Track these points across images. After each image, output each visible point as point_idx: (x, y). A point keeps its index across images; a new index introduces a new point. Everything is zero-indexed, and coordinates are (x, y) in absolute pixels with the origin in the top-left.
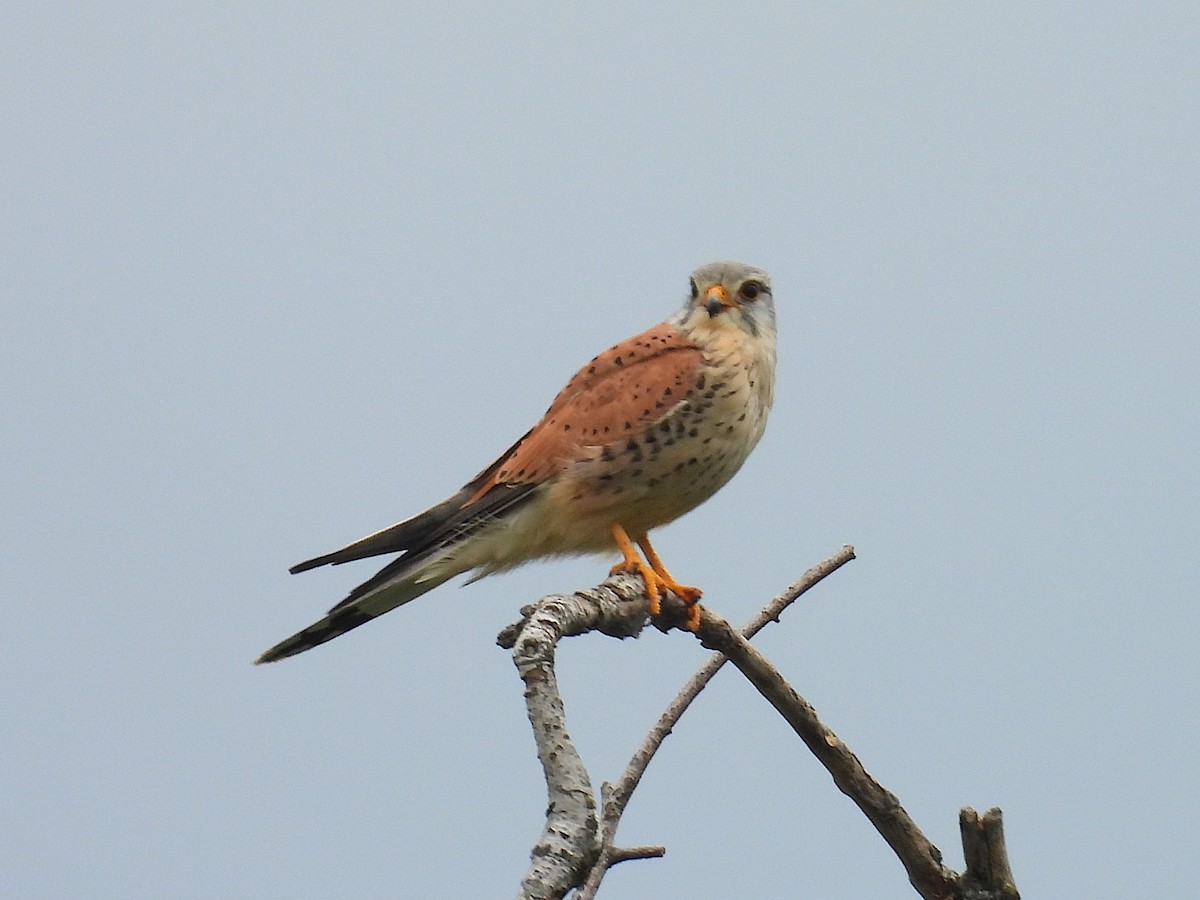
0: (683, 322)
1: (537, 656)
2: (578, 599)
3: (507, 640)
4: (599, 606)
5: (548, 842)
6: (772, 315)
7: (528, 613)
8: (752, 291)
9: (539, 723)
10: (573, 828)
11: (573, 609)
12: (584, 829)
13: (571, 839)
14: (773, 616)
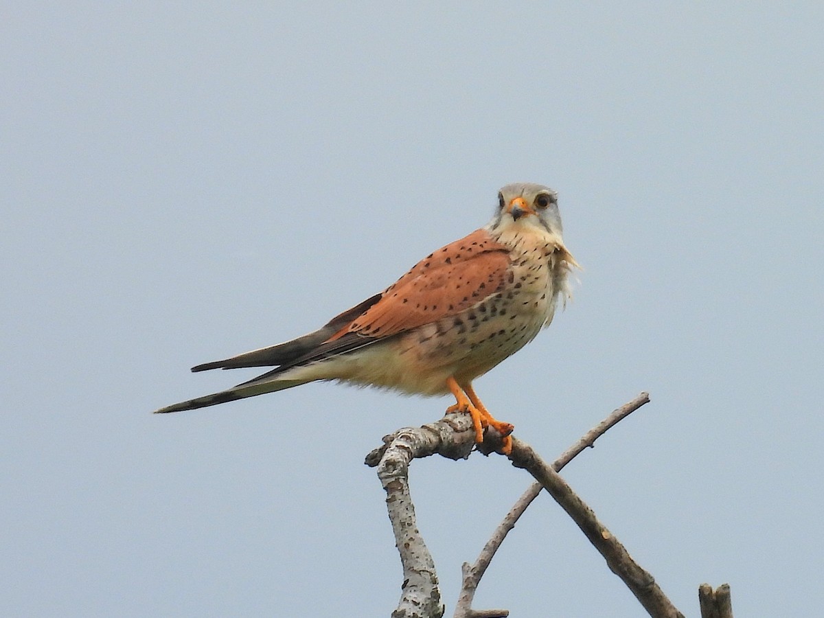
0: (495, 227)
1: (395, 472)
2: (424, 431)
3: (372, 460)
4: (439, 435)
5: (404, 608)
6: (559, 219)
7: (388, 441)
8: (543, 201)
9: (397, 521)
10: (422, 598)
11: (421, 438)
12: (429, 599)
13: (420, 605)
14: (589, 443)
